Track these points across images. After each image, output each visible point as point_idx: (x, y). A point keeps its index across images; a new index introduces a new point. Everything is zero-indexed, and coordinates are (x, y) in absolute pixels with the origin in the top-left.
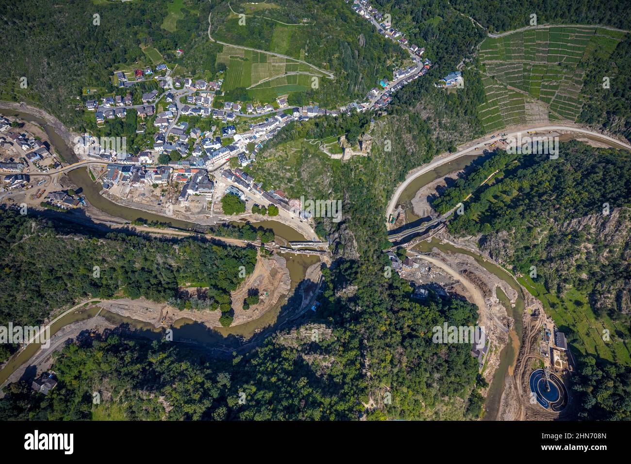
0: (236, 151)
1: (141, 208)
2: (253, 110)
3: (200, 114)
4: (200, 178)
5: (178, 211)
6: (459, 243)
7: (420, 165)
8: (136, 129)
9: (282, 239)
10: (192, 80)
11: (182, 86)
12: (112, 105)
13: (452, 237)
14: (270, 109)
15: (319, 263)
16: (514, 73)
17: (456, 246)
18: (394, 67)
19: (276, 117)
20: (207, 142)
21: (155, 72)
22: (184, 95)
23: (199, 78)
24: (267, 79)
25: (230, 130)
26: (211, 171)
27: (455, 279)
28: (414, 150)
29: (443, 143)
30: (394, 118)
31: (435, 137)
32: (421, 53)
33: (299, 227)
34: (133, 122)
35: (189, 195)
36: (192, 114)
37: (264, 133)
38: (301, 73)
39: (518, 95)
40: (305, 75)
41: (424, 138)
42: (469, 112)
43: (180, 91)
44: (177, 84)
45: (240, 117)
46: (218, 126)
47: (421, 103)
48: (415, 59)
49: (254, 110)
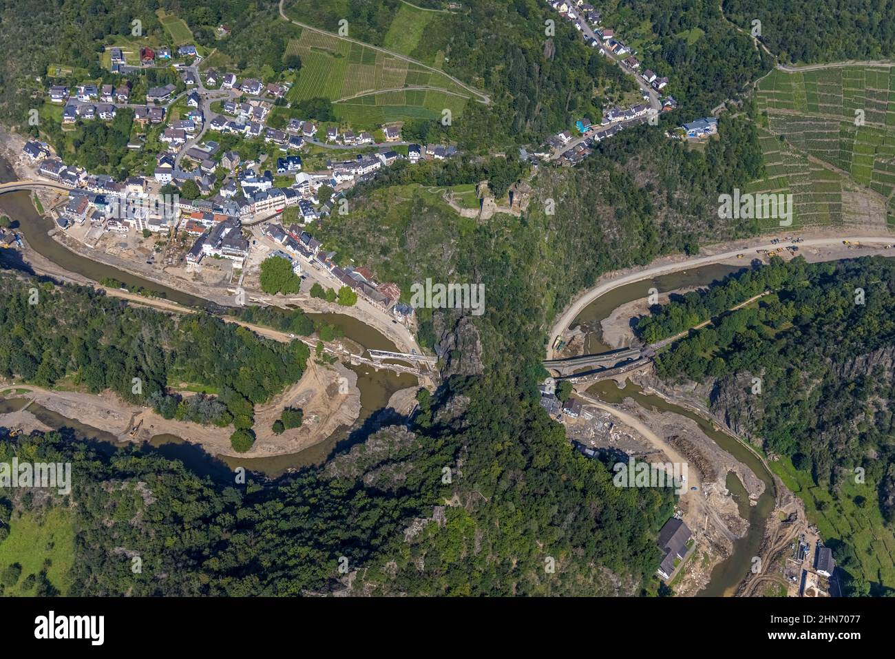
0: (296, 198)
1: (118, 265)
2: (338, 138)
3: (243, 131)
4: (227, 230)
5: (181, 278)
6: (675, 394)
7: (626, 266)
8: (128, 141)
9: (355, 344)
10: (237, 77)
11: (218, 85)
12: (92, 98)
13: (662, 384)
14: (368, 140)
15: (414, 388)
16: (822, 135)
17: (668, 400)
18: (605, 101)
19: (377, 155)
20: (248, 177)
21: (176, 56)
22: (219, 100)
23: (251, 76)
24: (370, 92)
25: (291, 163)
26: (248, 225)
27: (654, 447)
28: (617, 236)
29: (673, 237)
30: (582, 173)
31: (659, 221)
32: (661, 86)
33: (388, 329)
34: (124, 129)
35: (204, 255)
36: (229, 130)
37: (351, 177)
38: (432, 88)
39: (826, 174)
40: (439, 93)
41: (640, 220)
42: (725, 185)
43: (213, 93)
44: (211, 80)
45: (313, 145)
46: (271, 155)
47: (637, 159)
48: (647, 94)
49: (340, 138)
